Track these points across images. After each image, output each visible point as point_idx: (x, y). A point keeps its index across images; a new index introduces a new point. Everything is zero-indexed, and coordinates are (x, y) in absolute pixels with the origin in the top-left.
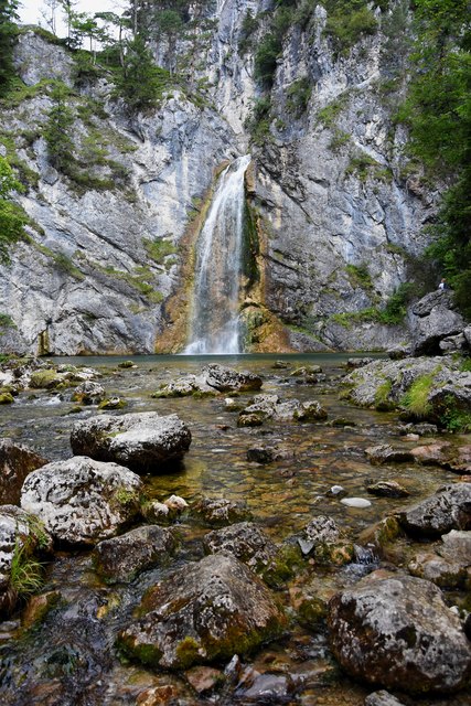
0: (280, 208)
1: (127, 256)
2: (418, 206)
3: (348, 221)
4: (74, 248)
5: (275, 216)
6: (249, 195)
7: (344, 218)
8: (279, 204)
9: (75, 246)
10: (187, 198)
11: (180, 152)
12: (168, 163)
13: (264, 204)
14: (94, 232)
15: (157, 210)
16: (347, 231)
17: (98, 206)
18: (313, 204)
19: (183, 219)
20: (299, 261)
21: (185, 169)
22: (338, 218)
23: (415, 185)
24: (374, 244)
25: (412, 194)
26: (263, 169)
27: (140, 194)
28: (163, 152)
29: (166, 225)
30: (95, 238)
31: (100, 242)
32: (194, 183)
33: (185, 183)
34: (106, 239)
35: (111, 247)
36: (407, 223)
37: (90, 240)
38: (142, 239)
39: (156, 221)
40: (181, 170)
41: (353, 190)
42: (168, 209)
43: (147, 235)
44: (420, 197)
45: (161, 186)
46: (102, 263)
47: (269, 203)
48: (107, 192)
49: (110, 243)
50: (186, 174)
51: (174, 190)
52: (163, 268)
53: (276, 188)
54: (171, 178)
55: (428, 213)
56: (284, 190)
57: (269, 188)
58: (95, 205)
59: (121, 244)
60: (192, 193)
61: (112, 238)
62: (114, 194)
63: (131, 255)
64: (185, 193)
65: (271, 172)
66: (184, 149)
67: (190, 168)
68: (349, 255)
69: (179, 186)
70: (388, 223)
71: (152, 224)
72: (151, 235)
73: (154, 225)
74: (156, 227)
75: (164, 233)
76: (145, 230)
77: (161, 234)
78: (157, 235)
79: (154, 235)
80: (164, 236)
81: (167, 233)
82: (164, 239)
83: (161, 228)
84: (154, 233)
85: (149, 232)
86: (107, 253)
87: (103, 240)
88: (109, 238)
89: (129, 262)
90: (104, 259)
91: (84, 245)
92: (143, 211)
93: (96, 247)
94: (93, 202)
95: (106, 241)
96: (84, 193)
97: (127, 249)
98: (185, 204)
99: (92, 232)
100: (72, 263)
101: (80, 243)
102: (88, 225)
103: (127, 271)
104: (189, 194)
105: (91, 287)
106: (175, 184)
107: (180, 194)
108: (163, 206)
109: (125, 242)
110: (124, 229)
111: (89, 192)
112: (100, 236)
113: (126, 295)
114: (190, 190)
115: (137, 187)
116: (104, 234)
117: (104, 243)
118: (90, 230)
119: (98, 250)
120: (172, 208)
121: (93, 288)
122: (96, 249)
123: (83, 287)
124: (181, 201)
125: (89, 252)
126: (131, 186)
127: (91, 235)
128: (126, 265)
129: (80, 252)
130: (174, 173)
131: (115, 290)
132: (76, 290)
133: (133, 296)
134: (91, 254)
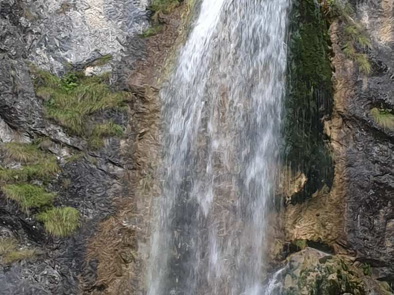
39: (68, 25)
43: (42, 59)
71: (59, 31)
72: (55, 58)
73: (63, 35)
74: (68, 39)
75: (88, 57)
76: (40, 46)
77: (80, 59)
78: (72, 59)
79: (62, 60)
80: (90, 63)
81: (97, 56)
82: (88, 71)
83: (81, 41)
84: (62, 54)
85: (50, 51)
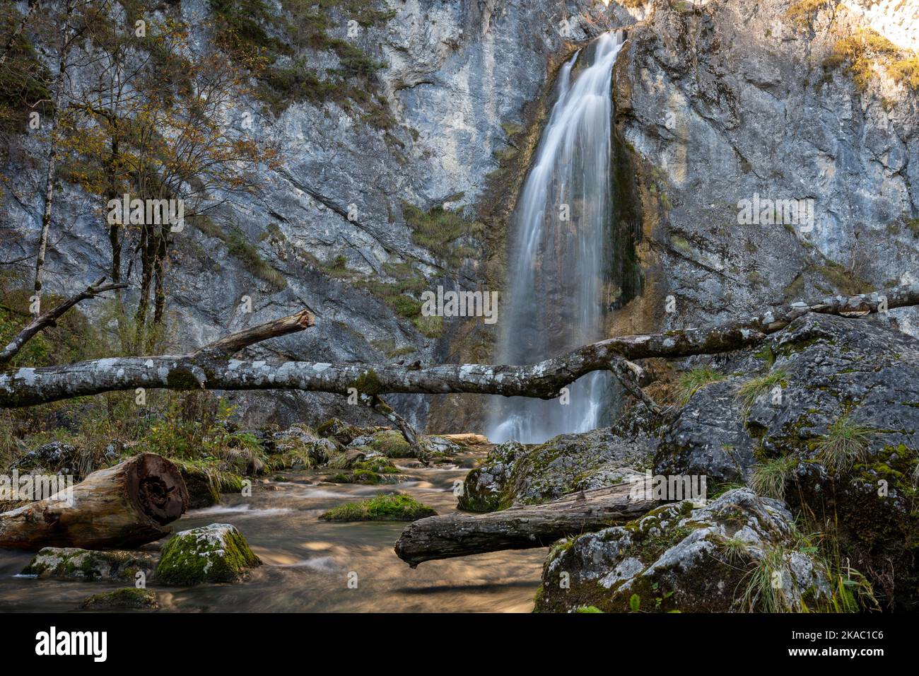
0: (685, 141)
1: (371, 240)
3: (829, 171)
4: (265, 220)
5: (675, 160)
6: (623, 116)
8: (686, 134)
9: (266, 216)
10: (493, 120)
12: (454, 49)
13: (651, 133)
14: (304, 188)
16: (824, 190)
19: (483, 164)
20: (724, 253)
21: (489, 59)
22: (807, 162)
26: (650, 61)
27: (396, 110)
28: (444, 25)
29: (450, 176)
30: (306, 200)
32: (508, 89)
33: (487, 89)
34: (329, 204)
35: (340, 220)
37: (297, 202)
38: (403, 204)
39: (430, 168)
40: (479, 61)
41: (839, 104)
42: (454, 143)
43: (411, 197)
45: (439, 94)
46: (320, 254)
47: (663, 132)
48: (331, 106)
49: (337, 211)
50: (490, 71)
51: (466, 103)
53: (676, 100)
54: (461, 80)
56: (692, 104)
57: (662, 100)
58: (307, 133)
60: (504, 109)
61: (341, 201)
62: (346, 109)
63: (379, 238)
64: (488, 110)
65: (667, 68)
66: (487, 17)
67: (499, 58)
68: (831, 241)
69: (476, 94)
71: (422, 173)
72: (420, 195)
73: (426, 177)
74: (429, 180)
75: (446, 194)
76: (408, 185)
77: (440, 196)
78: (432, 196)
79: (425, 197)
80: (447, 199)
81: (453, 193)
82: (446, 205)
83: (440, 182)
84: (425, 192)
85: (415, 189)
86: (331, 232)
87: (322, 206)
88: (335, 200)
89: (376, 252)
90: (325, 244)
91: (283, 215)
92: (403, 146)
93: (309, 218)
94: (303, 126)
95: (329, 207)
96: (286, 106)
97: (372, 224)
98: (489, 133)
99: (301, 188)
100: (260, 252)
101: (276, 211)
102: (293, 174)
103: (371, 271)
104: (497, 112)
105: (298, 301)
106: (468, 91)
107: (478, 112)
108: (444, 136)
109: (367, 212)
110: (367, 182)
111: (296, 106)
112: (317, 197)
113: (368, 319)
114: (499, 103)
115: (390, 95)
116: (326, 193)
117: (325, 211)
118: (296, 185)
119: (313, 225)
120: (461, 141)
121: (303, 303)
122: (308, 223)
123: (281, 301)
124: (481, 127)
125: (295, 229)
126: (379, 94)
127: (299, 194)
128: (369, 258)
129: (276, 228)
130: (467, 67)
131: (347, 309)
132: (268, 308)
133: (383, 321)
134: (298, 233)
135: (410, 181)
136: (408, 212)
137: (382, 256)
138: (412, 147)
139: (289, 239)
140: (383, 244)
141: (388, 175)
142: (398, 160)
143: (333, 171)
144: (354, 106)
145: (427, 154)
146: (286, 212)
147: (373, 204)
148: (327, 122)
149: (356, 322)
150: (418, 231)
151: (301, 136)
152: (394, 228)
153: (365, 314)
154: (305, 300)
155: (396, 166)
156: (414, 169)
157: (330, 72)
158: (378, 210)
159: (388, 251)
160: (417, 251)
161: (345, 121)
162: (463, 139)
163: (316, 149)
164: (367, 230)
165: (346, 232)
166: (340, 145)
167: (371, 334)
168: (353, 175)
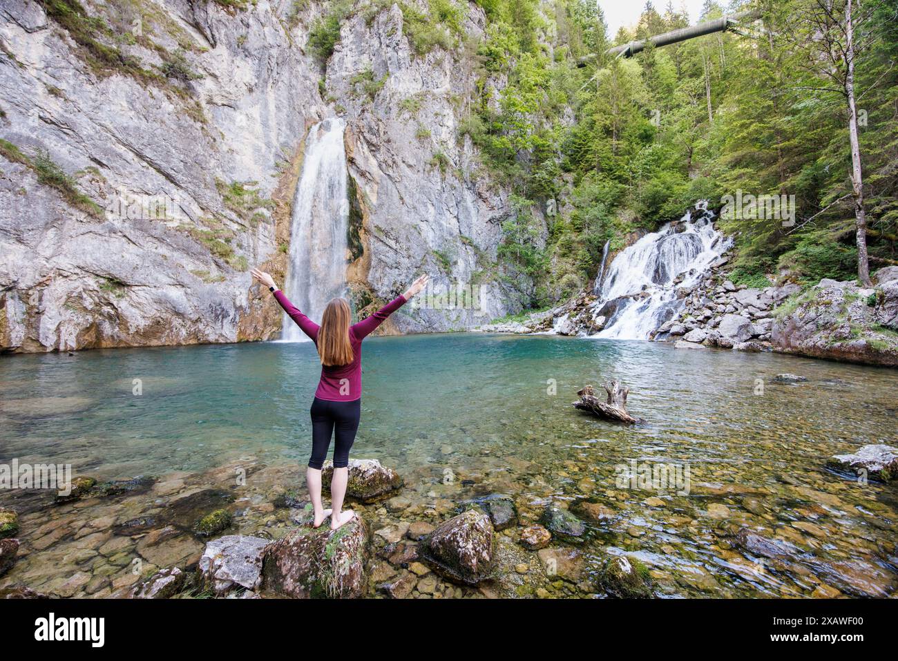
0: (378, 183)
1: (189, 199)
2: (483, 207)
3: (431, 209)
4: (84, 162)
5: (372, 190)
6: (350, 160)
7: (429, 206)
8: (378, 179)
9: (84, 158)
10: (276, 143)
11: (266, 82)
12: (251, 90)
13: (363, 174)
14: (128, 146)
15: (234, 147)
16: (431, 219)
17: (138, 106)
18: (406, 187)
21: (272, 107)
23: (483, 189)
24: (451, 235)
25: (480, 195)
26: (361, 137)
27: (208, 115)
28: (245, 72)
29: (248, 169)
30: (129, 155)
31: (137, 164)
32: (284, 128)
33: (272, 123)
34: (151, 163)
35: (162, 178)
36: (474, 220)
37: (120, 156)
38: (216, 179)
39: (234, 161)
40: (266, 106)
42: (250, 150)
43: (222, 177)
44: (485, 200)
47: (367, 174)
48: (155, 91)
49: (159, 170)
50: (273, 114)
51: (258, 128)
52: (247, 224)
53: (373, 162)
54: (255, 113)
55: (490, 215)
56: (380, 166)
57: (366, 159)
58: (131, 103)
59: (179, 177)
61: (164, 165)
62: (169, 98)
63: (196, 198)
64: (273, 135)
65: (369, 144)
66: (271, 81)
67: (278, 108)
68: (433, 241)
69: (265, 124)
70: (461, 217)
71: (229, 162)
72: (227, 176)
73: (231, 165)
74: (234, 168)
75: (245, 180)
76: (218, 167)
77: (241, 180)
78: (236, 179)
79: (231, 178)
80: (246, 184)
81: (250, 181)
82: (245, 187)
83: (241, 171)
84: (231, 175)
85: (224, 171)
86: (153, 185)
87: (145, 164)
88: (158, 162)
89: (193, 208)
90: (147, 193)
91: (104, 162)
92: (215, 140)
93: (132, 170)
94: (127, 96)
95: (151, 165)
96: (111, 75)
97: (191, 187)
98: (273, 150)
99: (124, 145)
100: (79, 187)
101: (97, 157)
102: (115, 132)
103: (189, 220)
104: (278, 139)
105: (120, 234)
106: (259, 121)
107: (266, 136)
108: (243, 143)
109: (187, 177)
110: (187, 155)
111: (120, 78)
112: (140, 156)
113: (188, 254)
114: (278, 134)
115: (203, 104)
116: (148, 153)
117: (148, 168)
118: (119, 141)
119: (136, 176)
120: (255, 150)
121: (125, 236)
122: (131, 173)
123: (101, 232)
124: (268, 145)
125: (116, 176)
126: (195, 98)
127: (121, 149)
128: (187, 211)
129: (96, 171)
130: (259, 106)
131: (168, 245)
132: (87, 236)
133: (201, 257)
134: (119, 179)
135: (220, 166)
136: (219, 185)
137: (199, 213)
138: (221, 143)
139: (111, 183)
140: (199, 203)
141: (204, 155)
142: (212, 147)
143: (156, 139)
144: (175, 98)
145: (232, 151)
146: (108, 159)
147: (192, 172)
148: (151, 101)
149: (176, 254)
150: (227, 198)
151: (125, 104)
152: (209, 193)
153: (186, 251)
154: (127, 234)
155: (211, 151)
156: (223, 157)
157: (153, 66)
158: (195, 178)
159: (202, 209)
160: (227, 212)
161: (168, 107)
162: (257, 150)
163: (139, 118)
164: (186, 190)
165: (167, 188)
166: (162, 122)
167: (189, 265)
168: (175, 148)
